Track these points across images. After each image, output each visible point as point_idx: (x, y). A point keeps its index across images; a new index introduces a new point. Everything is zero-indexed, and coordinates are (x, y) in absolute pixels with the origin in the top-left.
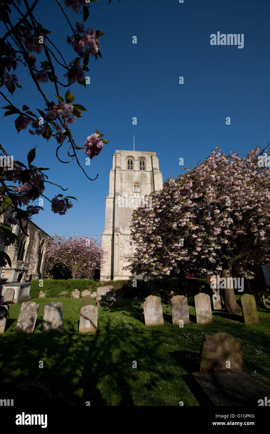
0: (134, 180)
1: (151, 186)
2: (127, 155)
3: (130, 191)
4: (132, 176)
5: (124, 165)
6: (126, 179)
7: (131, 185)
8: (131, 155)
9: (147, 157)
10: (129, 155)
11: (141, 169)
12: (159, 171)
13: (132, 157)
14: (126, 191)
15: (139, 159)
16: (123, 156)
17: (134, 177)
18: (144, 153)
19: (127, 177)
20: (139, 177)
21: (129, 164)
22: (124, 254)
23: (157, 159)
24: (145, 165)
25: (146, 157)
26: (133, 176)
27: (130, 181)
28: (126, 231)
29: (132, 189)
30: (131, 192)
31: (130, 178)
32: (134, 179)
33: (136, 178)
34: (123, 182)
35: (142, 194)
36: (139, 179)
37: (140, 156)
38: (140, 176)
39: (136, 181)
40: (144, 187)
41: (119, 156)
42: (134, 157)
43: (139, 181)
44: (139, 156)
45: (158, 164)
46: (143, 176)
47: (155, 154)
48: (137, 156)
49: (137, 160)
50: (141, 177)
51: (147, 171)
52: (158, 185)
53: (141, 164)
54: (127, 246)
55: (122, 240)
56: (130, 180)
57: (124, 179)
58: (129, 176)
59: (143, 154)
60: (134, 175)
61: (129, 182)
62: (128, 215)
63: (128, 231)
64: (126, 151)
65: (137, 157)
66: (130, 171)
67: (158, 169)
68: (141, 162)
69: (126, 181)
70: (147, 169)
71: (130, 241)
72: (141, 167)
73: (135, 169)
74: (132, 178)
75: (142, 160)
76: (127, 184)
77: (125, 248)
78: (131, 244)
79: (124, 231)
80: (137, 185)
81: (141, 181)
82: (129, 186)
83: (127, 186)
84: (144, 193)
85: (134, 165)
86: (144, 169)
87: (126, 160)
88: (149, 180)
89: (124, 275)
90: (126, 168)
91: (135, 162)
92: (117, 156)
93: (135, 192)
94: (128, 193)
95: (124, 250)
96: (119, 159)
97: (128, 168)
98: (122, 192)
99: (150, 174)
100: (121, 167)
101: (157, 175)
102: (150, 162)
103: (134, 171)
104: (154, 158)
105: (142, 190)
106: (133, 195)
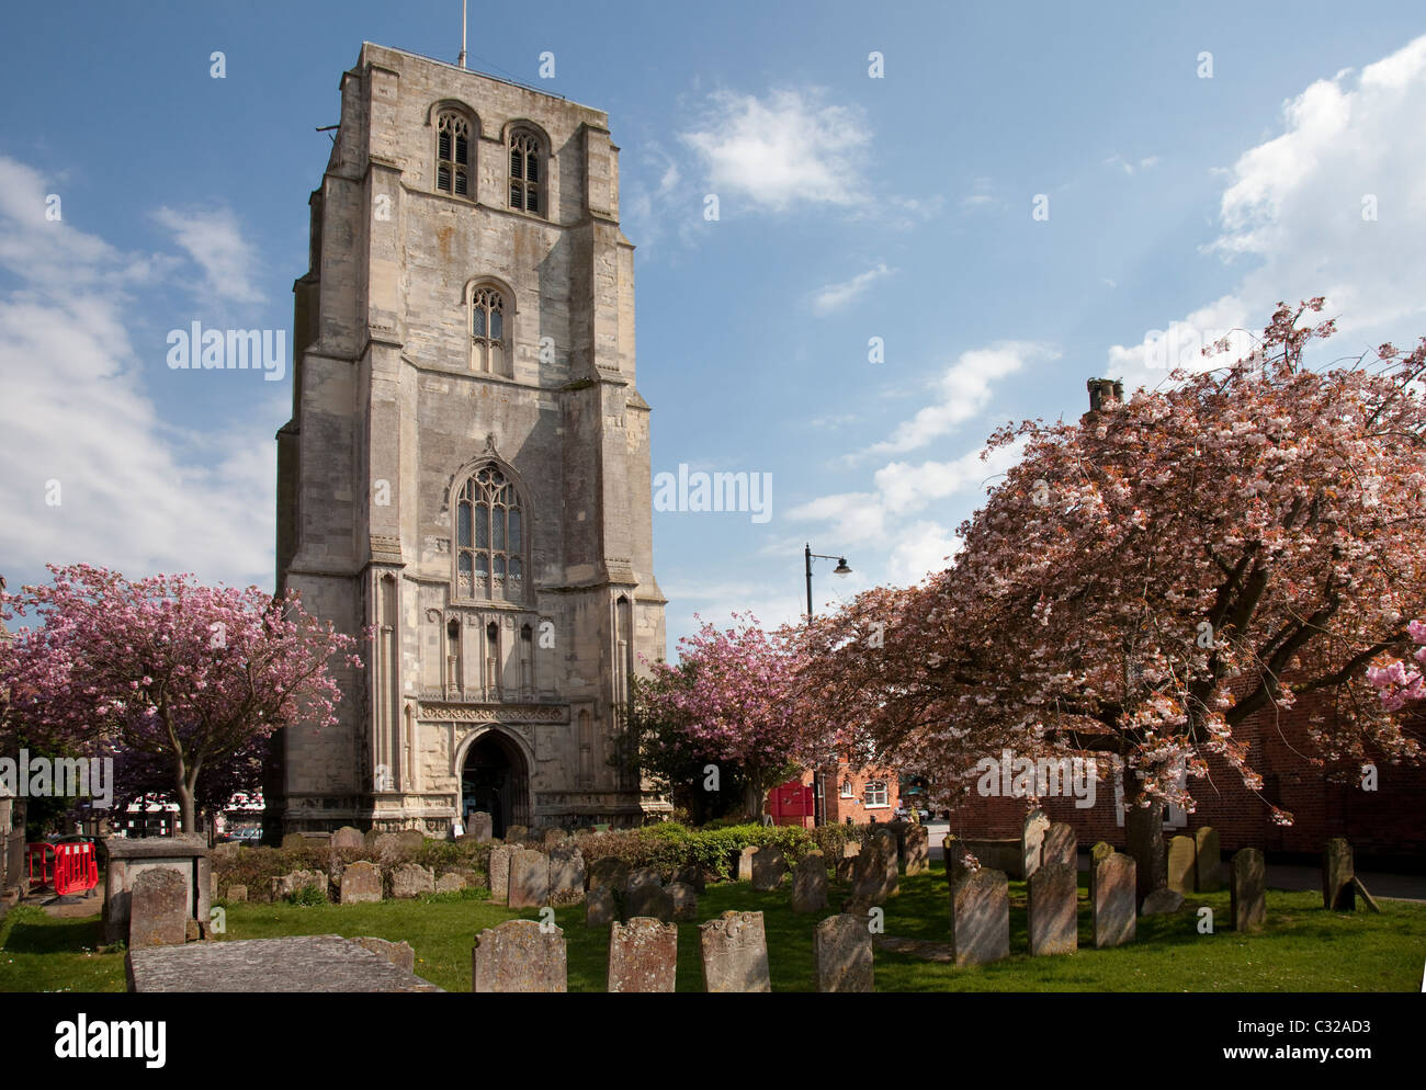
0: (475, 264)
1: (568, 315)
2: (438, 92)
3: (449, 329)
4: (463, 240)
5: (419, 154)
6: (430, 251)
7: (456, 294)
8: (460, 97)
9: (558, 131)
10: (447, 94)
11: (517, 201)
12: (622, 237)
13: (469, 113)
14: (426, 326)
15: (508, 136)
17: (478, 245)
19: (435, 241)
20: (508, 252)
21: (445, 152)
22: (418, 685)
24: (540, 176)
25: (548, 130)
26: (471, 238)
27: (454, 268)
28: (429, 561)
29: (462, 318)
30: (457, 333)
31: (453, 247)
32: (478, 259)
33: (487, 256)
34: (409, 266)
35: (519, 356)
36: (505, 261)
37: (517, 115)
38: (509, 245)
39: (485, 270)
40: (529, 318)
41: (393, 92)
42: (482, 113)
43: (506, 278)
44: (511, 116)
45: (615, 189)
46: (529, 246)
48: (499, 107)
49: (496, 136)
50: (516, 251)
51: (550, 219)
52: (615, 318)
53: (516, 171)
54: (432, 640)
55: (407, 611)
56: (450, 261)
57: (417, 247)
58: (444, 235)
59: (533, 108)
60: (477, 235)
61: (447, 274)
62: (438, 470)
63: (436, 559)
64: (433, 65)
65: (499, 123)
66: (450, 200)
67: (619, 220)
68: (515, 153)
69: (427, 261)
70: (555, 212)
71: (448, 616)
72: (516, 187)
73: (483, 198)
74: (463, 249)
75: (528, 143)
76: (435, 285)
77: (423, 652)
78: (454, 631)
79: (419, 559)
80: (493, 300)
81: (517, 279)
82: (444, 298)
83: (431, 298)
84: (529, 354)
85: (482, 171)
86: (537, 203)
87: (428, 124)
88: (564, 279)
89: (420, 788)
90: (430, 184)
91: (483, 147)
92: (375, 91)
93: (477, 341)
94: (436, 340)
95: (419, 660)
96: (390, 111)
97: (444, 183)
98: (407, 326)
99: (571, 244)
100: (400, 165)
101: (609, 255)
102: (573, 166)
103: (480, 207)
104: (596, 146)
105: (519, 335)
106: (465, 355)
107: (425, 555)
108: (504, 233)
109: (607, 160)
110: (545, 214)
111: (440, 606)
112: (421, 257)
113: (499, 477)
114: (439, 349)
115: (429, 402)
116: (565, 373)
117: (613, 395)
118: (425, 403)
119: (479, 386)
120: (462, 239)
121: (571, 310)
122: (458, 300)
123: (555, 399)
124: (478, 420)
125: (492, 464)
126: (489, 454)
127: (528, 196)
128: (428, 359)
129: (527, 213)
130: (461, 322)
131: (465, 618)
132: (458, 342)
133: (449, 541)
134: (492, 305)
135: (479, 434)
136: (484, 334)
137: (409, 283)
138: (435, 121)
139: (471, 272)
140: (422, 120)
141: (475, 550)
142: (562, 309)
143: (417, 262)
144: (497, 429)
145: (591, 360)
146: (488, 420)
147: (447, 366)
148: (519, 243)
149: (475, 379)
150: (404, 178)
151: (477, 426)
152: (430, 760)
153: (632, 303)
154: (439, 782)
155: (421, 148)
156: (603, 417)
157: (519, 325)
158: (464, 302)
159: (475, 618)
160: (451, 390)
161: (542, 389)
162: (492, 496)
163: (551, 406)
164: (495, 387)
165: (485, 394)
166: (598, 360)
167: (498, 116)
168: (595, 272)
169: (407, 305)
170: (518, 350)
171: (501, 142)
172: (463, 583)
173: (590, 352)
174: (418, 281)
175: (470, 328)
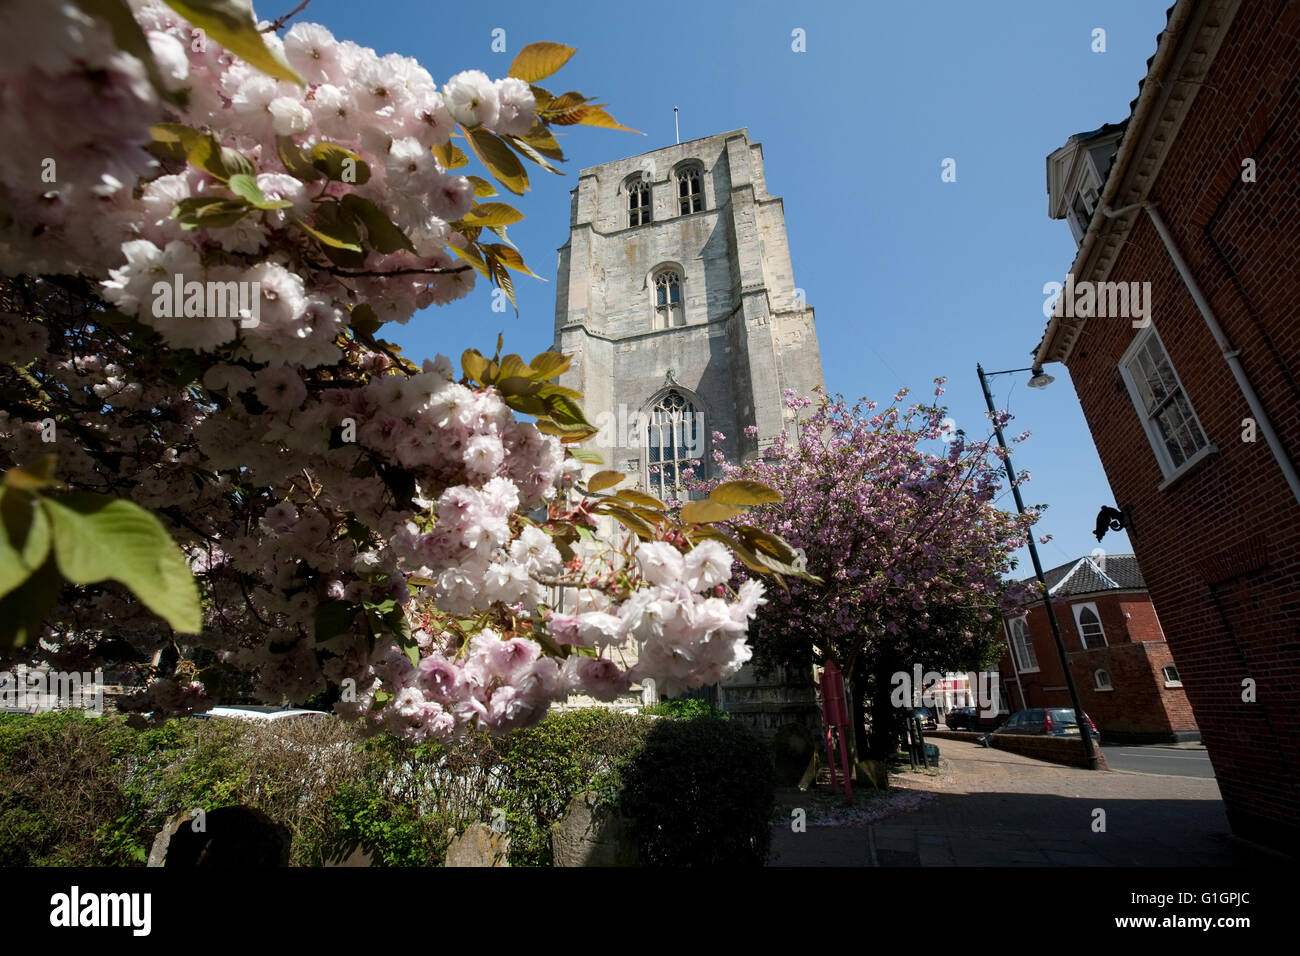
0: (653, 260)
1: (728, 265)
2: (624, 172)
3: (635, 308)
4: (644, 249)
5: (614, 212)
6: (622, 264)
7: (640, 283)
8: (639, 169)
9: (709, 156)
10: (631, 171)
11: (685, 211)
14: (619, 312)
15: (676, 175)
16: (607, 181)
17: (655, 246)
19: (624, 257)
20: (677, 243)
21: (634, 203)
24: (700, 187)
25: (701, 158)
26: (650, 245)
27: (638, 268)
29: (644, 296)
30: (642, 308)
31: (637, 255)
32: (655, 256)
33: (662, 250)
34: (607, 280)
35: (690, 308)
36: (675, 248)
37: (679, 160)
38: (678, 237)
39: (662, 259)
40: (696, 279)
41: (593, 186)
42: (655, 171)
43: (676, 259)
44: (674, 162)
46: (692, 233)
48: (666, 164)
49: (665, 180)
50: (683, 240)
51: (709, 209)
53: (683, 193)
56: (635, 265)
57: (613, 265)
58: (631, 251)
59: (690, 151)
60: (654, 241)
61: (633, 274)
62: (629, 408)
65: (666, 171)
66: (637, 229)
68: (682, 183)
69: (620, 271)
70: (711, 202)
72: (683, 202)
73: (657, 217)
74: (644, 253)
75: (689, 173)
76: (625, 283)
80: (670, 278)
81: (685, 258)
82: (631, 289)
83: (622, 292)
84: (697, 302)
85: (656, 203)
86: (699, 206)
87: (619, 193)
88: (722, 242)
90: (623, 226)
91: (657, 192)
93: (659, 309)
94: (627, 318)
96: (590, 196)
97: (634, 221)
99: (725, 219)
100: (596, 222)
102: (722, 171)
103: (656, 224)
104: (734, 148)
105: (688, 292)
106: (649, 320)
108: (674, 233)
110: (704, 209)
112: (616, 270)
113: (680, 401)
114: (629, 323)
115: (622, 361)
116: (728, 305)
118: (619, 363)
119: (659, 339)
120: (642, 248)
121: (730, 261)
122: (642, 287)
123: (723, 327)
124: (658, 362)
125: (672, 391)
126: (669, 384)
127: (692, 203)
128: (620, 334)
129: (692, 213)
130: (644, 300)
132: (641, 315)
133: (638, 460)
134: (671, 280)
135: (660, 372)
136: (665, 301)
137: (607, 289)
138: (626, 188)
139: (650, 266)
140: (616, 193)
141: (662, 464)
142: (724, 263)
143: (612, 274)
144: (675, 364)
146: (667, 361)
147: (635, 333)
148: (685, 234)
149: (656, 334)
150: (598, 228)
151: (659, 367)
153: (784, 237)
155: (615, 209)
156: (747, 322)
157: (688, 286)
158: (645, 287)
160: (638, 348)
161: (711, 323)
163: (719, 333)
164: (672, 335)
165: (664, 342)
167: (666, 167)
168: (736, 223)
169: (606, 303)
170: (688, 303)
171: (669, 180)
174: (613, 285)
175: (654, 301)
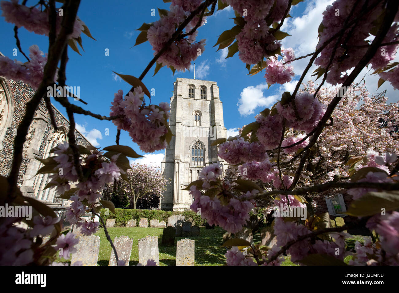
0: (195, 108)
2: (188, 83)
3: (191, 119)
4: (193, 105)
5: (185, 93)
6: (187, 107)
8: (192, 83)
9: (208, 86)
10: (190, 83)
11: (202, 98)
12: (219, 101)
13: (193, 85)
14: (186, 119)
15: (200, 88)
16: (184, 84)
17: (195, 105)
18: (205, 82)
19: (188, 105)
21: (190, 92)
22: (184, 182)
23: (218, 89)
24: (206, 94)
25: (207, 86)
27: (191, 109)
29: (192, 117)
31: (191, 106)
33: (197, 107)
34: (184, 110)
36: (200, 107)
37: (201, 84)
38: (200, 105)
39: (197, 109)
40: (204, 116)
41: (181, 84)
42: (195, 85)
43: (200, 110)
45: (218, 93)
46: (204, 104)
47: (216, 83)
48: (198, 84)
49: (198, 88)
51: (208, 100)
52: (219, 114)
53: (201, 93)
54: (187, 174)
58: (189, 104)
60: (195, 104)
62: (188, 143)
63: (188, 159)
64: (188, 80)
65: (198, 86)
66: (190, 99)
67: (219, 98)
68: (201, 90)
69: (187, 109)
70: (208, 98)
71: (190, 169)
72: (202, 95)
73: (196, 98)
74: (193, 106)
75: (203, 89)
76: (188, 112)
77: (185, 176)
78: (191, 171)
79: (185, 158)
80: (198, 115)
81: (202, 110)
82: (189, 114)
83: (187, 114)
85: (196, 94)
86: (205, 97)
88: (210, 109)
89: (184, 202)
90: (187, 96)
91: (196, 91)
92: (178, 84)
93: (196, 121)
94: (188, 121)
95: (184, 177)
96: (180, 87)
97: (190, 96)
98: (183, 120)
99: (211, 103)
100: (182, 95)
101: (217, 104)
102: (211, 91)
103: (195, 99)
104: (214, 87)
105: (202, 119)
106: (193, 123)
107: (186, 158)
108: (200, 103)
109: (217, 89)
110: (206, 99)
111: (188, 167)
112: (186, 108)
113: (199, 143)
116: (211, 124)
117: (219, 127)
122: (192, 114)
125: (198, 141)
126: (198, 139)
128: (186, 124)
129: (204, 99)
131: (193, 169)
132: (192, 121)
133: (190, 155)
136: (197, 119)
137: (183, 113)
138: (188, 87)
139: (194, 110)
140: (186, 88)
141: (195, 157)
145: (215, 122)
147: (190, 125)
148: (202, 104)
149: (195, 127)
150: (182, 96)
152: (186, 197)
153: (223, 111)
154: (188, 201)
157: (202, 117)
159: (195, 169)
162: (198, 147)
166: (216, 122)
168: (215, 107)
169: (183, 116)
170: (203, 121)
172: (193, 162)
173: (215, 120)
174: (185, 112)
175: (194, 119)
